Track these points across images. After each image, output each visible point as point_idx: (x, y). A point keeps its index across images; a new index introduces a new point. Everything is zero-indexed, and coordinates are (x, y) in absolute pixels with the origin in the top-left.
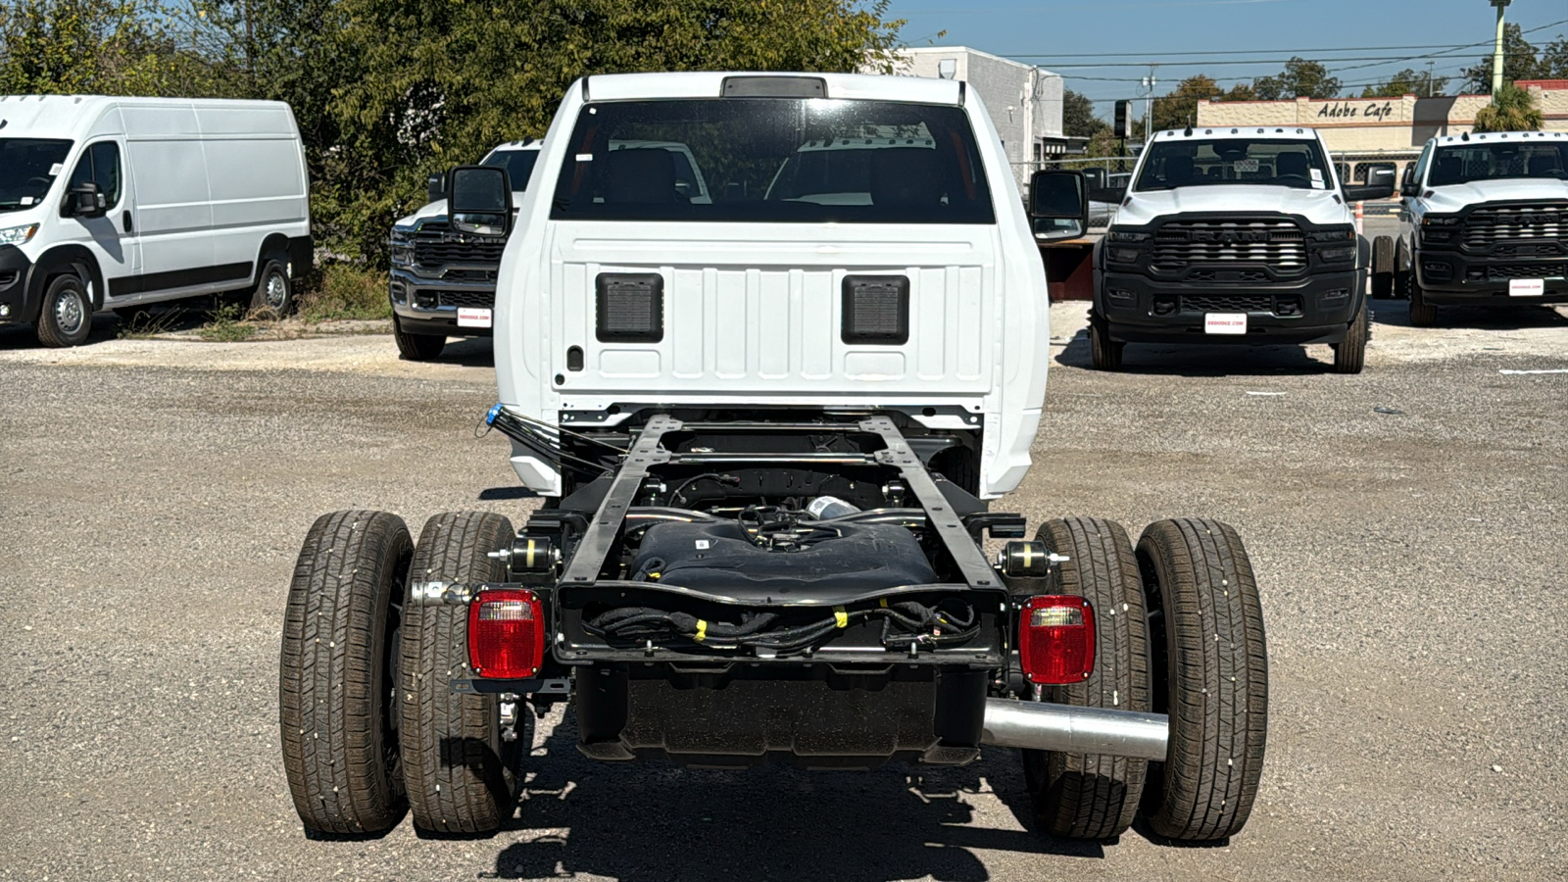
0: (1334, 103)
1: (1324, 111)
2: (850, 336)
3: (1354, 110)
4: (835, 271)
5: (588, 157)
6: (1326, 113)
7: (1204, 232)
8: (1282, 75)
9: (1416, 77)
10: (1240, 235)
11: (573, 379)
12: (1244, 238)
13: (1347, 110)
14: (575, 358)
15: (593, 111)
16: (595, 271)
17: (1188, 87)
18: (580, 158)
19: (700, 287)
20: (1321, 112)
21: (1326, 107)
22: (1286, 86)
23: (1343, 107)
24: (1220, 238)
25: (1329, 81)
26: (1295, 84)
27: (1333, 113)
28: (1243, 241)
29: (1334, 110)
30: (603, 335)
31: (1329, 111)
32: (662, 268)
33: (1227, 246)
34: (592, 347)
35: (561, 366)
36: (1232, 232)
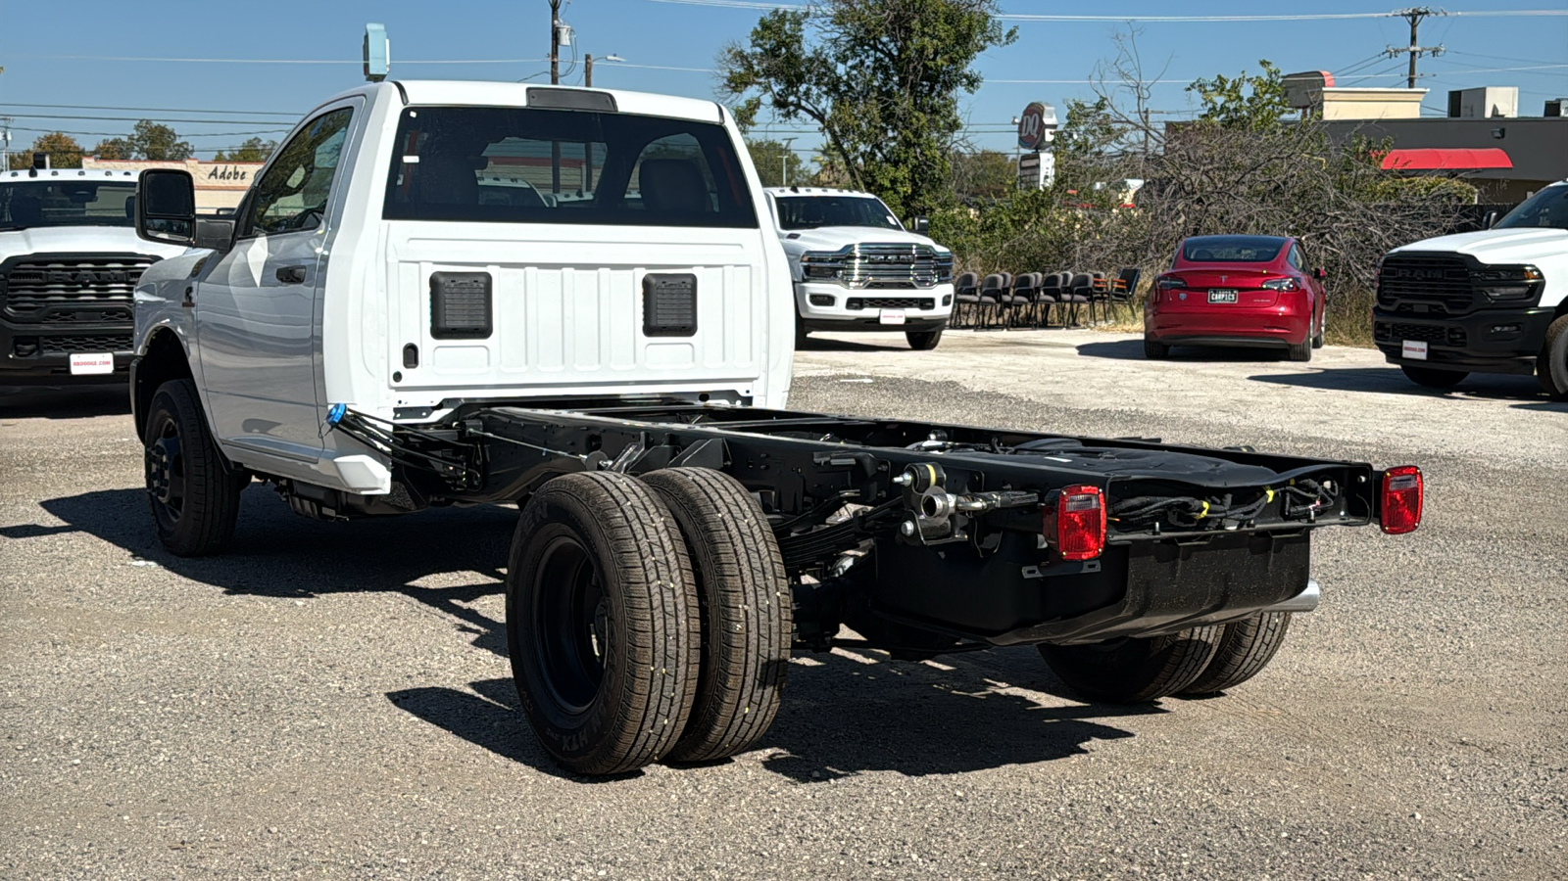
0: (224, 166)
1: (214, 173)
2: (650, 330)
3: (244, 173)
4: (636, 270)
5: (415, 159)
6: (216, 175)
7: (60, 272)
8: (131, 137)
9: (264, 145)
10: (98, 276)
11: (410, 376)
12: (102, 278)
13: (237, 173)
14: (411, 355)
15: (413, 114)
16: (429, 270)
17: (45, 143)
18: (407, 159)
19: (522, 286)
20: (211, 175)
21: (216, 170)
22: (136, 148)
23: (232, 170)
24: (77, 279)
25: (180, 145)
26: (146, 147)
27: (223, 175)
28: (102, 281)
29: (224, 173)
30: (439, 332)
31: (219, 173)
32: (489, 267)
33: (86, 287)
34: (427, 345)
35: (398, 364)
36: (90, 272)
